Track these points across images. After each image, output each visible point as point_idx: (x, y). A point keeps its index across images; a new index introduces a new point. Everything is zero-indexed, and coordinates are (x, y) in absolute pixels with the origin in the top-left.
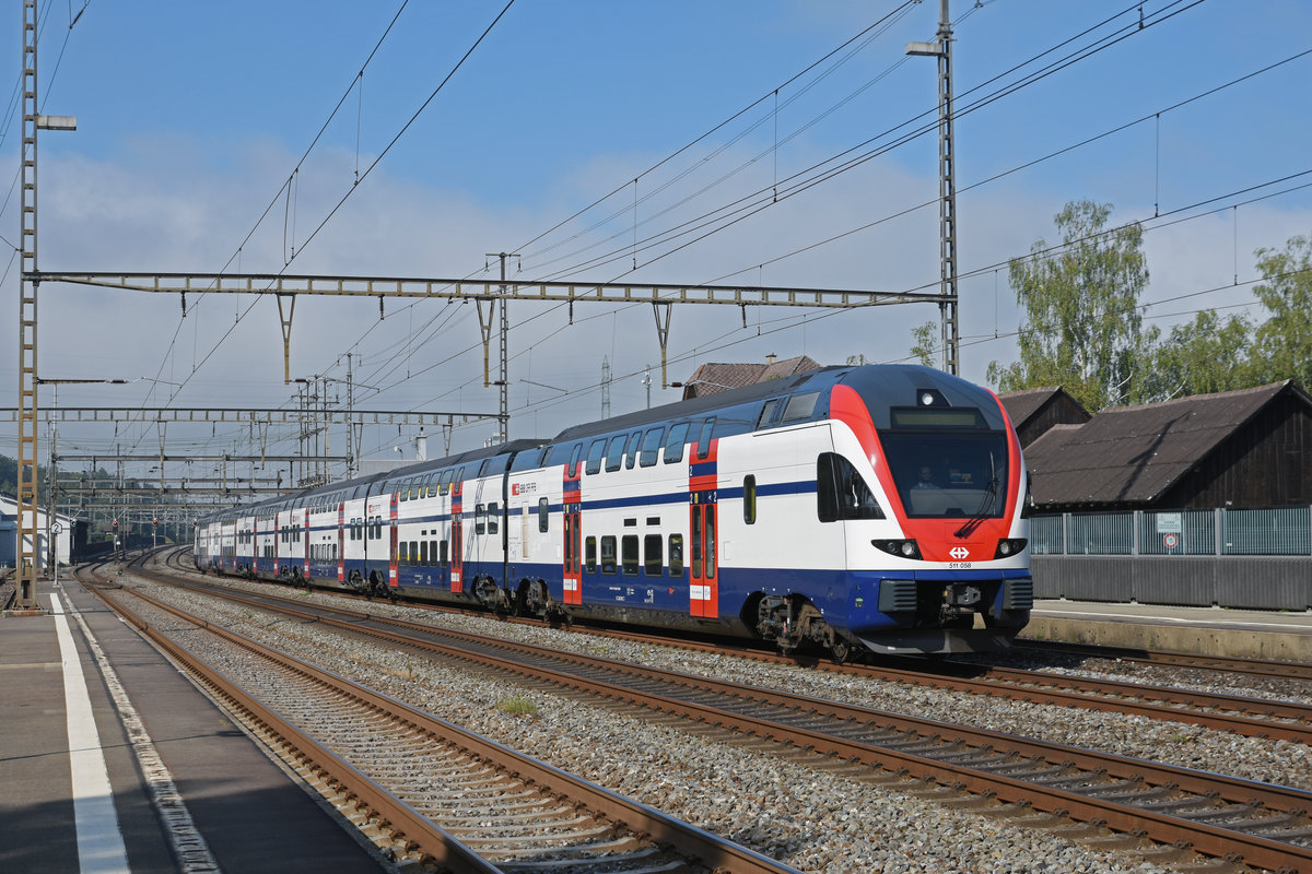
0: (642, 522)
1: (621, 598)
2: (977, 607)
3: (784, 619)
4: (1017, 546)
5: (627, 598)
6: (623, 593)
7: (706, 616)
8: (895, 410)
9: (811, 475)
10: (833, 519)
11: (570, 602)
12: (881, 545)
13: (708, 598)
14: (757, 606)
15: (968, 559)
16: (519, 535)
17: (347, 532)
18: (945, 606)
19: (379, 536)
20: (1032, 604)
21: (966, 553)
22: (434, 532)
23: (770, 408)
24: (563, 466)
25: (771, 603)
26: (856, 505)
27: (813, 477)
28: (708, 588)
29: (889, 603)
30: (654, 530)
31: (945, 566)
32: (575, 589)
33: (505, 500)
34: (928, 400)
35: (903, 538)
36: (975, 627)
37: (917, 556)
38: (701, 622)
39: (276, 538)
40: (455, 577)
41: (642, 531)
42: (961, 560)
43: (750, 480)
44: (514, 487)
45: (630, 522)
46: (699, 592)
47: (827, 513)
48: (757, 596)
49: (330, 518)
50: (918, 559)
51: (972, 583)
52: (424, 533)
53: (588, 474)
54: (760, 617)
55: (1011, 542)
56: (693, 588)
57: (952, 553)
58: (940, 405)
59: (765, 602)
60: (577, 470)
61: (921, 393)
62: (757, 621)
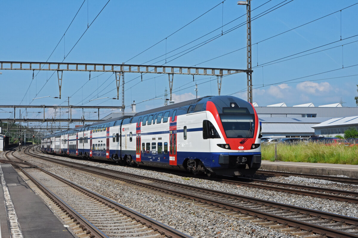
0: (157, 139)
1: (151, 160)
2: (246, 163)
3: (194, 166)
4: (257, 146)
5: (153, 160)
6: (152, 158)
7: (174, 165)
8: (224, 108)
9: (201, 126)
10: (207, 138)
11: (138, 161)
12: (220, 145)
13: (174, 160)
14: (187, 162)
15: (244, 149)
16: (124, 142)
17: (79, 141)
18: (237, 162)
19: (87, 142)
20: (261, 162)
21: (243, 148)
22: (102, 141)
23: (191, 107)
24: (136, 123)
25: (191, 162)
26: (213, 134)
27: (202, 126)
28: (174, 157)
29: (222, 161)
30: (160, 141)
31: (237, 151)
32: (139, 157)
33: (121, 132)
34: (233, 106)
35: (226, 143)
36: (246, 168)
37: (229, 148)
38: (173, 167)
39: (60, 142)
40: (107, 154)
41: (157, 141)
42: (242, 150)
43: (185, 127)
44: (123, 129)
45: (154, 139)
46: (172, 158)
47: (206, 136)
48: (187, 160)
49: (74, 137)
50: (230, 149)
51: (244, 156)
52: (99, 141)
53: (143, 125)
54: (188, 165)
55: (255, 145)
56: (170, 157)
57: (239, 148)
58: (236, 107)
59: (189, 161)
60: (140, 124)
61: (231, 104)
62: (187, 166)
